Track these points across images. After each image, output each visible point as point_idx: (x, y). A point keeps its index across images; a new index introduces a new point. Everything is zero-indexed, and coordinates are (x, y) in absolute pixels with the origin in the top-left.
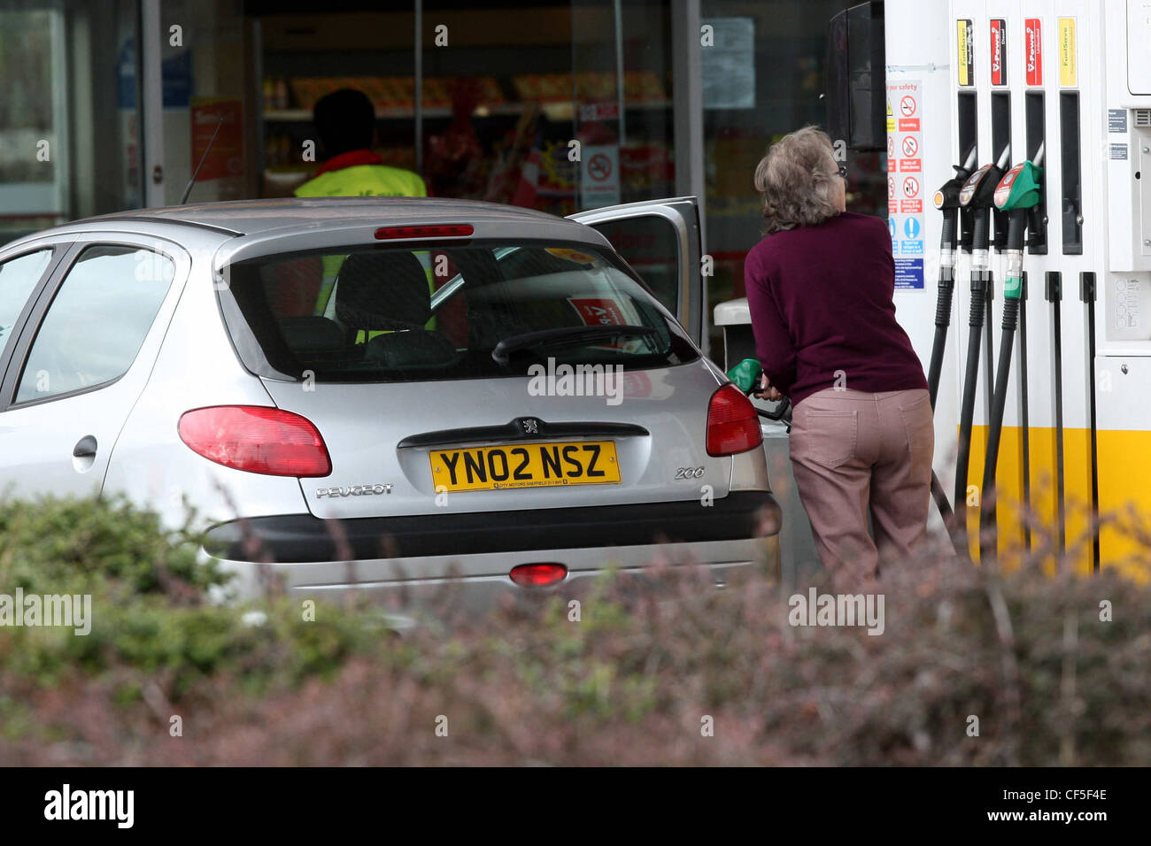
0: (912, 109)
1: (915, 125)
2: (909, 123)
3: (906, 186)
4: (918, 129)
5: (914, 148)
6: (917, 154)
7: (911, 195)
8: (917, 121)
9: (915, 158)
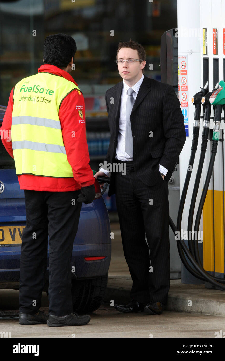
0: (185, 66)
1: (185, 73)
2: (183, 71)
3: (183, 96)
4: (186, 74)
5: (185, 81)
6: (186, 84)
7: (184, 100)
8: (186, 71)
9: (185, 85)
